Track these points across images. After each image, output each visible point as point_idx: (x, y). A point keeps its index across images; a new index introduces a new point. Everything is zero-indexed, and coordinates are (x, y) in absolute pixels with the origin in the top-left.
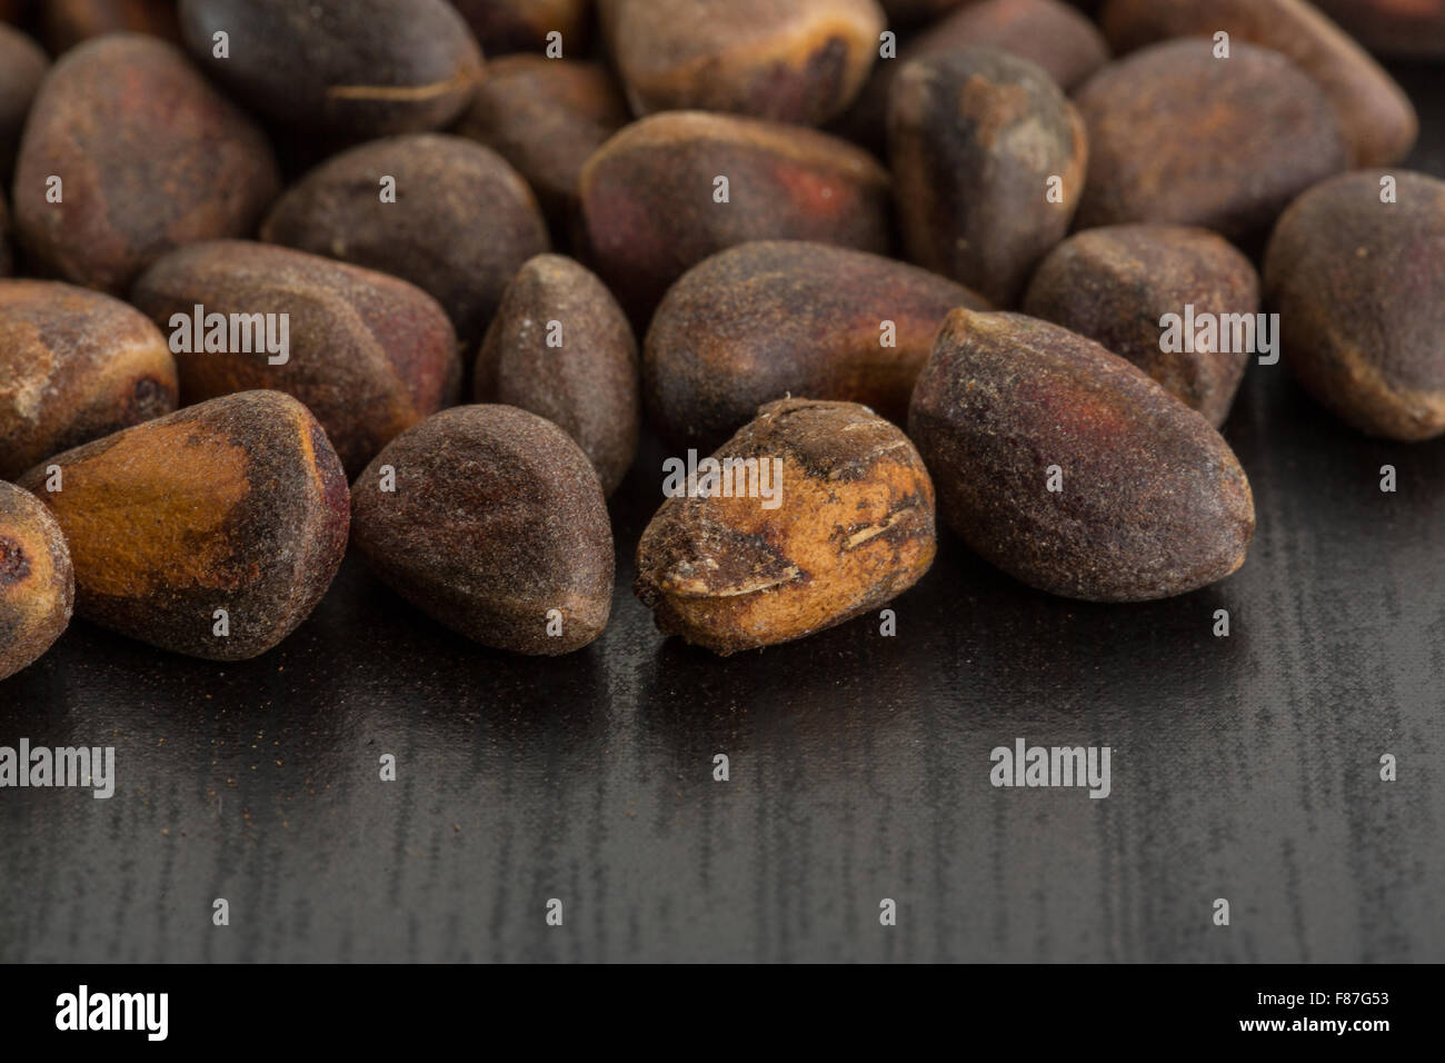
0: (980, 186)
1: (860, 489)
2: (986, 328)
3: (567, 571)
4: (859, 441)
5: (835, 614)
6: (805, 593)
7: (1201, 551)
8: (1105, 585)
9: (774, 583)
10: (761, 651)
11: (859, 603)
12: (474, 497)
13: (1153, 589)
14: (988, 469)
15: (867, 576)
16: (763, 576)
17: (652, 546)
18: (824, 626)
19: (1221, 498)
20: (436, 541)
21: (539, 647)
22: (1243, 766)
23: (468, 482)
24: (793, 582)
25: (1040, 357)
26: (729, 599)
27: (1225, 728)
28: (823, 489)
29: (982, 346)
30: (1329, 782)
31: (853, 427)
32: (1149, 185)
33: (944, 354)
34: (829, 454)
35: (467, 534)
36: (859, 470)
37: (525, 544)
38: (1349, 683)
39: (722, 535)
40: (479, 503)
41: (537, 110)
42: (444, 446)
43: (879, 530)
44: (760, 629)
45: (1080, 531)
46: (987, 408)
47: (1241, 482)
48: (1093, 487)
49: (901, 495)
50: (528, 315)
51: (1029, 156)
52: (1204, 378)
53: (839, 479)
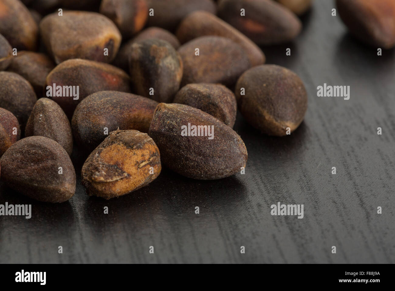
0: (157, 75)
1: (142, 151)
2: (170, 107)
3: (64, 177)
4: (140, 138)
5: (137, 186)
6: (130, 180)
7: (235, 164)
8: (209, 174)
9: (121, 177)
10: (118, 198)
11: (143, 183)
12: (36, 160)
13: (222, 175)
14: (175, 144)
15: (145, 175)
16: (118, 176)
17: (86, 170)
18: (134, 190)
19: (239, 148)
20: (26, 172)
21: (57, 199)
22: (256, 217)
23: (34, 156)
24: (126, 177)
25: (186, 114)
26: (110, 182)
27: (249, 208)
28: (132, 152)
29: (170, 112)
30: (281, 220)
31: (138, 135)
32: (200, 74)
33: (159, 115)
34: (133, 142)
35: (35, 170)
36: (141, 146)
37: (52, 171)
38: (280, 195)
39: (105, 165)
40: (37, 161)
41: (30, 64)
42: (25, 147)
43: (148, 162)
44: (118, 191)
45: (202, 160)
46: (173, 128)
47: (243, 145)
48: (205, 147)
49: (152, 153)
50: (41, 113)
51: (170, 66)
52: (228, 119)
53: (136, 149)
